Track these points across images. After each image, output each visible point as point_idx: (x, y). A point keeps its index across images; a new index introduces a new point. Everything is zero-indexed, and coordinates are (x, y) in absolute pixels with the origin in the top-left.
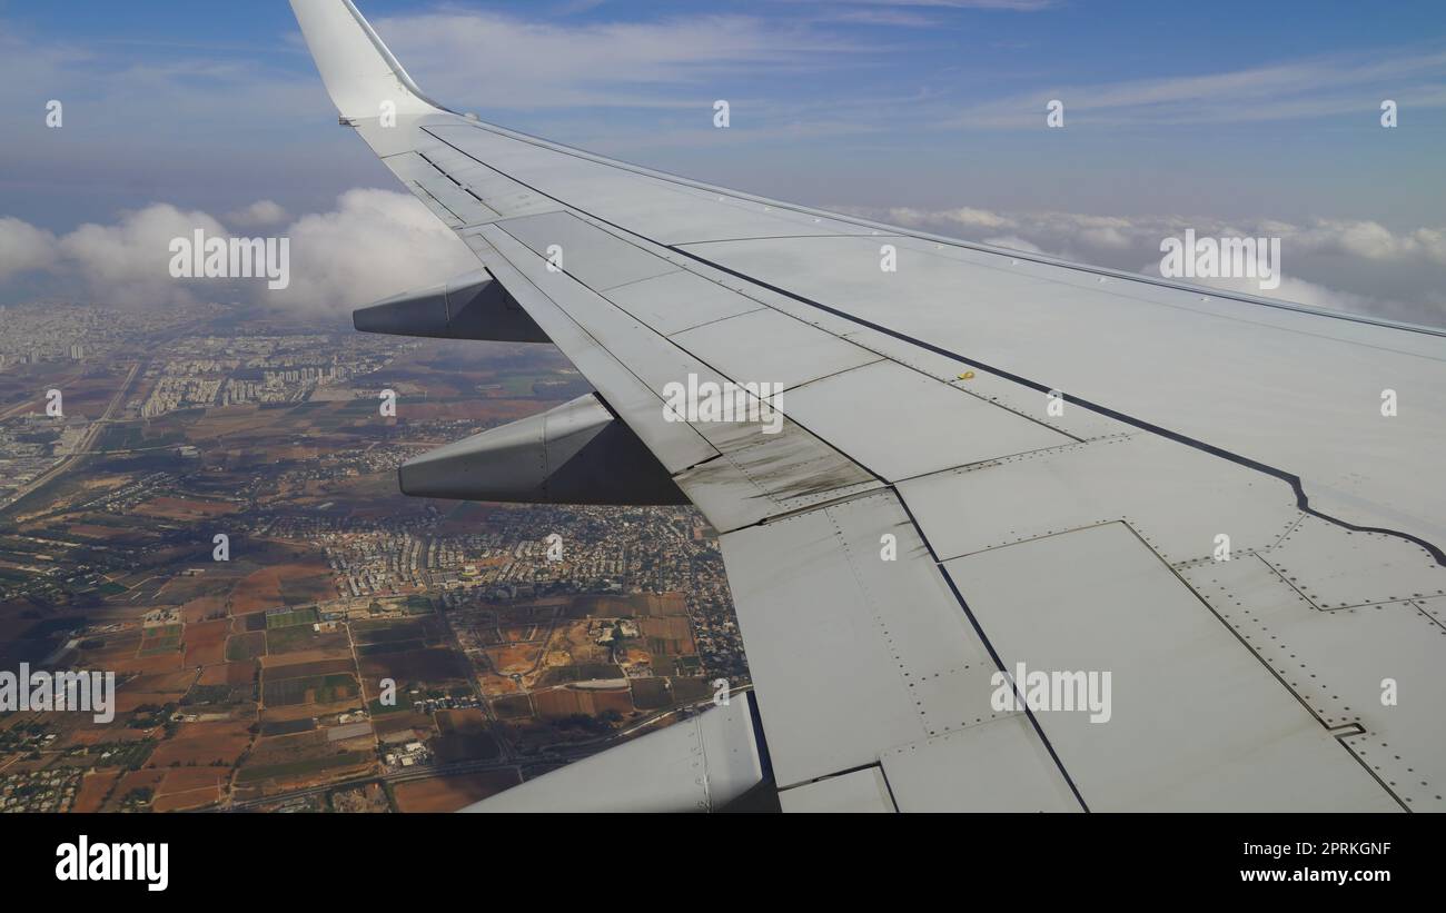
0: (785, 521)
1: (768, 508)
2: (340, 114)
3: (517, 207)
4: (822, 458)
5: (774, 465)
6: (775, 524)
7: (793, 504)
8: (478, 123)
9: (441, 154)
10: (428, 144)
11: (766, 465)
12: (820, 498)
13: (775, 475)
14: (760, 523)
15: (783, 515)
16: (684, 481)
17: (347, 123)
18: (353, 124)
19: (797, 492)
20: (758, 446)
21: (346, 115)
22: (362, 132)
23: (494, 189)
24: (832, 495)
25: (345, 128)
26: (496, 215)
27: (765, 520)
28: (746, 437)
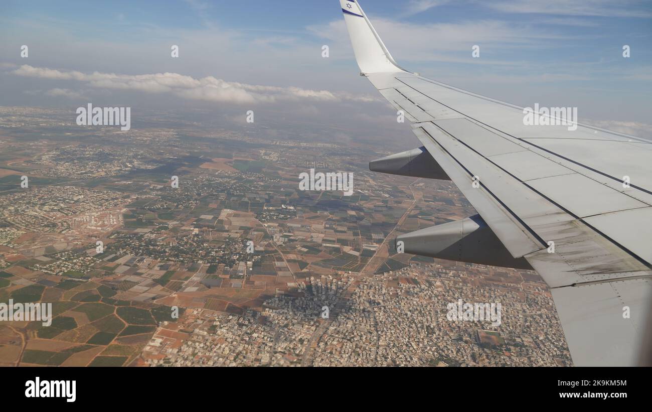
0: (587, 286)
1: (576, 278)
2: (361, 71)
3: (442, 115)
4: (606, 255)
5: (578, 256)
6: (582, 287)
7: (591, 278)
8: (420, 77)
9: (405, 90)
10: (398, 85)
11: (574, 255)
12: (606, 276)
13: (579, 261)
14: (573, 285)
15: (585, 283)
16: (530, 258)
17: (363, 75)
18: (366, 75)
19: (592, 272)
20: (570, 245)
21: (363, 71)
22: (371, 79)
23: (430, 106)
24: (613, 276)
25: (363, 77)
26: (432, 118)
27: (575, 284)
28: (563, 239)
